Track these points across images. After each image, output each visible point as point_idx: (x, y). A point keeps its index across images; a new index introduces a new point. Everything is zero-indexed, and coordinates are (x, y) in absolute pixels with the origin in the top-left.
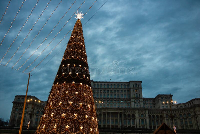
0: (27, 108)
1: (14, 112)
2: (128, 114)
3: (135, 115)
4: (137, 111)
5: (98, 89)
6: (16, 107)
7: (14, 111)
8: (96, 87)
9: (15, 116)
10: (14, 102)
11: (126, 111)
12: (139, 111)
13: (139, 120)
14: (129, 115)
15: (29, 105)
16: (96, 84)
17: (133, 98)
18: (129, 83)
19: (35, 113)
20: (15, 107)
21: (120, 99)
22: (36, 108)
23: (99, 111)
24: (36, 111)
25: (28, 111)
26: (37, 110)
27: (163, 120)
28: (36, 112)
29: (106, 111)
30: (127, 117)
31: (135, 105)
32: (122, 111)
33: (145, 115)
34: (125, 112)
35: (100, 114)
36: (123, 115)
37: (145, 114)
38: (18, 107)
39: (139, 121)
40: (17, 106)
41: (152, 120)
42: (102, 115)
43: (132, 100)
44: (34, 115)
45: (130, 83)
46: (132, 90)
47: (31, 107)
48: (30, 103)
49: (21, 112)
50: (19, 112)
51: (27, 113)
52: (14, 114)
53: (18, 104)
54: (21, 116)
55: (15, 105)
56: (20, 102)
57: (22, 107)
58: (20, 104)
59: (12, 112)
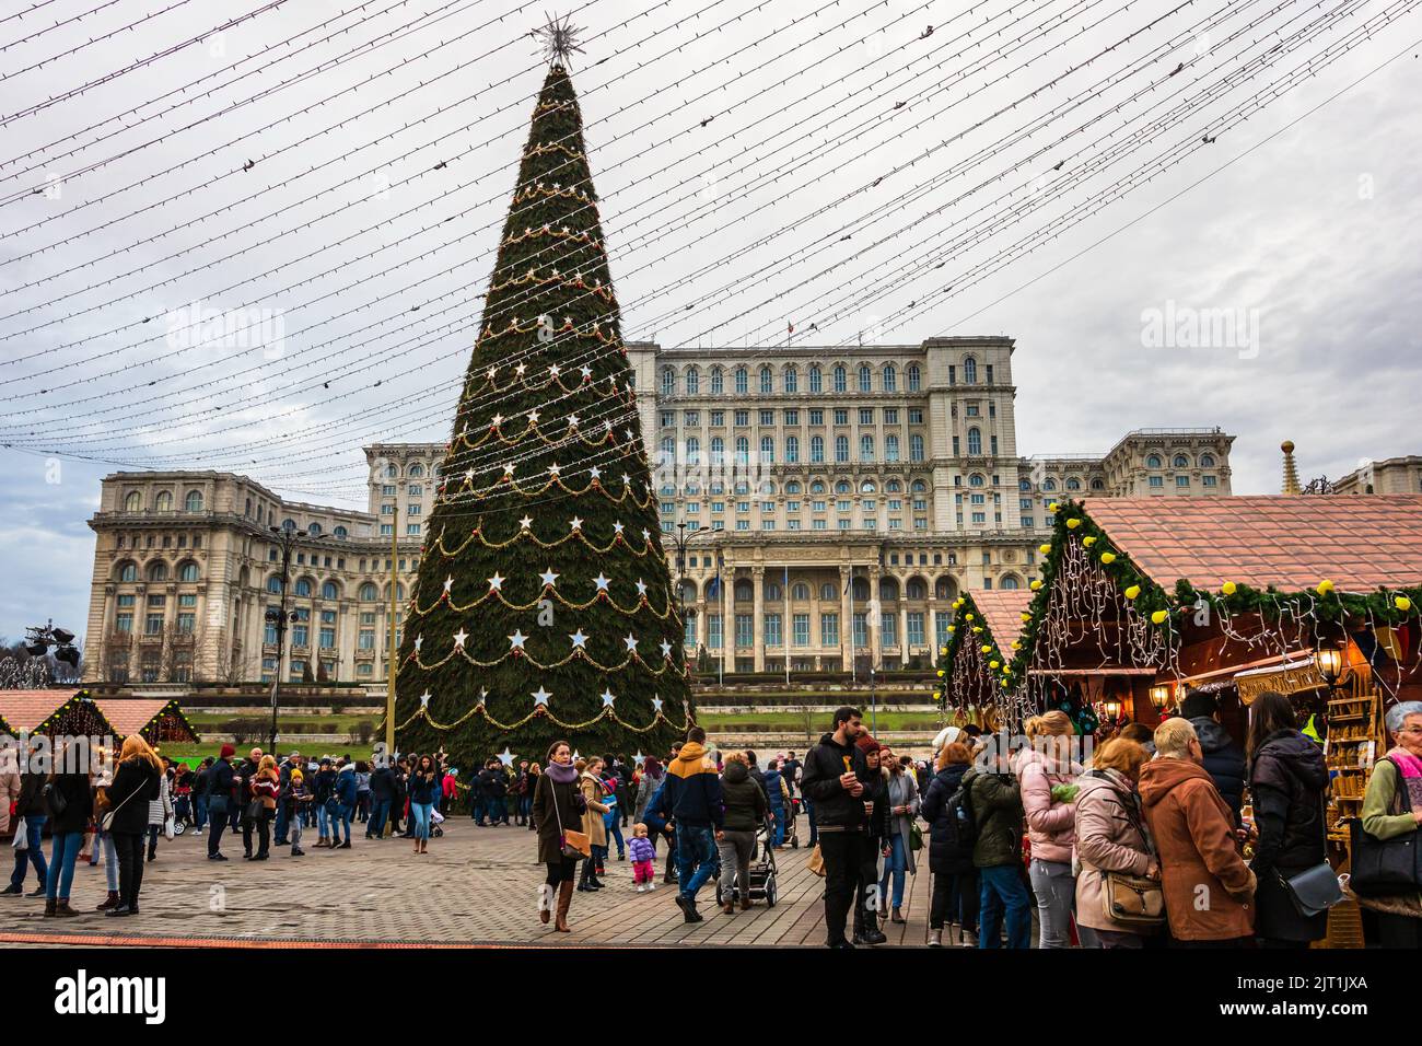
0: (197, 557)
1: (109, 592)
2: (910, 573)
3: (961, 578)
4: (975, 556)
5: (695, 405)
6: (120, 556)
7: (106, 581)
8: (681, 387)
9: (119, 616)
10: (100, 524)
11: (895, 560)
12: (987, 556)
14: (917, 583)
15: (211, 538)
16: (681, 365)
17: (946, 464)
18: (917, 356)
19: (260, 591)
21: (856, 471)
22: (260, 554)
23: (707, 562)
24: (266, 575)
25: (208, 581)
26: (270, 571)
28: (264, 585)
29: (757, 561)
30: (903, 599)
31: (960, 515)
32: (869, 558)
34: (889, 560)
35: (713, 586)
36: (874, 585)
37: (1032, 573)
38: (135, 556)
40: (126, 546)
42: (729, 587)
43: (944, 477)
44: (255, 601)
45: (930, 353)
46: (939, 407)
47: (225, 548)
48: (215, 525)
49: (158, 589)
50: (146, 589)
51: (204, 591)
52: (109, 599)
53: (133, 530)
54: (162, 615)
55: (110, 544)
56: (147, 518)
57: (166, 556)
58: (148, 530)
59: (98, 588)
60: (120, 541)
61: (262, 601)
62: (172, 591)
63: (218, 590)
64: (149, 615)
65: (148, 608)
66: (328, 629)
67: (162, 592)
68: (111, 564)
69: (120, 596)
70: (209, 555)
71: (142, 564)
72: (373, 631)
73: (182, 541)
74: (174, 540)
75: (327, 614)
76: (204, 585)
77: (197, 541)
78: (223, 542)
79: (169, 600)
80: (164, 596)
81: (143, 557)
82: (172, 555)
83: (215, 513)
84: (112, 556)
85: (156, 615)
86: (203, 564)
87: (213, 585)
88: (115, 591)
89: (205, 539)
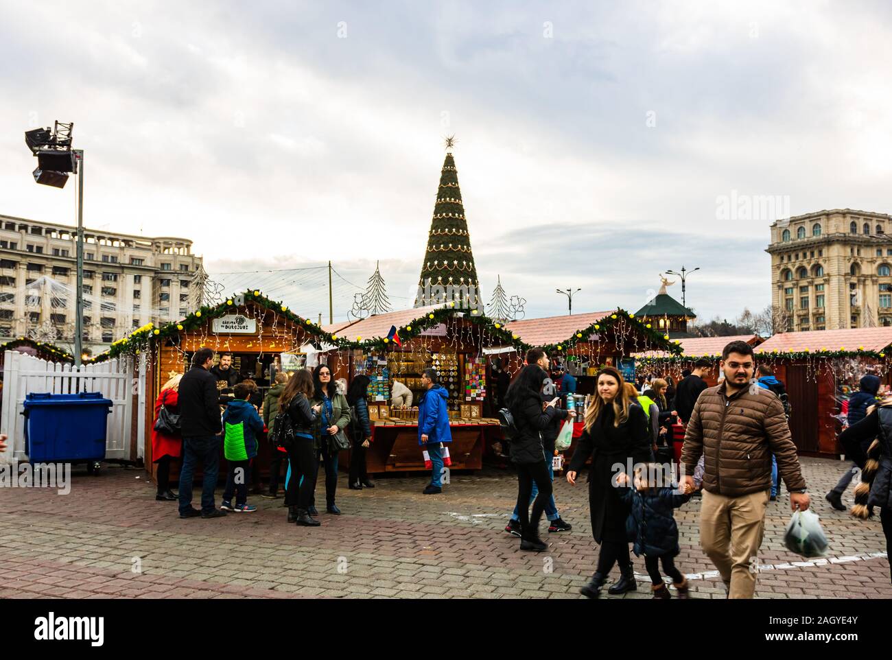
0: (821, 262)
1: (780, 287)
6: (782, 267)
7: (778, 281)
9: (787, 300)
10: (772, 251)
15: (828, 249)
19: (872, 276)
20: (778, 267)
22: (867, 254)
24: (875, 265)
25: (828, 275)
26: (878, 262)
28: (875, 272)
38: (790, 266)
40: (785, 261)
44: (868, 283)
47: (836, 254)
48: (829, 242)
49: (804, 283)
50: (797, 284)
51: (827, 281)
52: (780, 291)
53: (787, 252)
54: (808, 297)
55: (777, 262)
56: (792, 244)
57: (805, 264)
58: (795, 250)
59: (775, 286)
60: (782, 258)
61: (874, 282)
62: (811, 283)
63: (834, 281)
64: (802, 298)
65: (800, 294)
67: (806, 284)
68: (778, 272)
69: (786, 289)
70: (828, 259)
71: (793, 270)
73: (812, 254)
74: (808, 254)
76: (826, 278)
77: (820, 253)
78: (835, 251)
79: (810, 288)
80: (807, 287)
81: (794, 266)
82: (808, 263)
83: (828, 235)
84: (779, 268)
85: (805, 297)
86: (825, 266)
87: (832, 277)
88: (783, 286)
89: (825, 251)
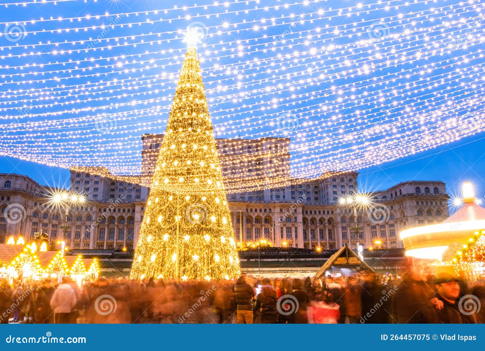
2: (256, 215)
3: (273, 217)
4: (278, 210)
12: (281, 210)
13: (282, 228)
14: (258, 218)
15: (14, 197)
18: (259, 143)
19: (30, 216)
22: (31, 203)
24: (33, 211)
27: (335, 229)
28: (32, 214)
31: (271, 196)
32: (243, 210)
33: (296, 218)
34: (249, 210)
36: (245, 218)
37: (296, 216)
39: (282, 232)
41: (310, 229)
44: (28, 220)
45: (263, 142)
46: (266, 160)
48: (15, 193)
61: (31, 220)
66: (54, 231)
70: (12, 203)
72: (70, 232)
73: (3, 198)
75: (54, 226)
77: (8, 198)
78: (18, 199)
83: (15, 188)
89: (11, 198)
